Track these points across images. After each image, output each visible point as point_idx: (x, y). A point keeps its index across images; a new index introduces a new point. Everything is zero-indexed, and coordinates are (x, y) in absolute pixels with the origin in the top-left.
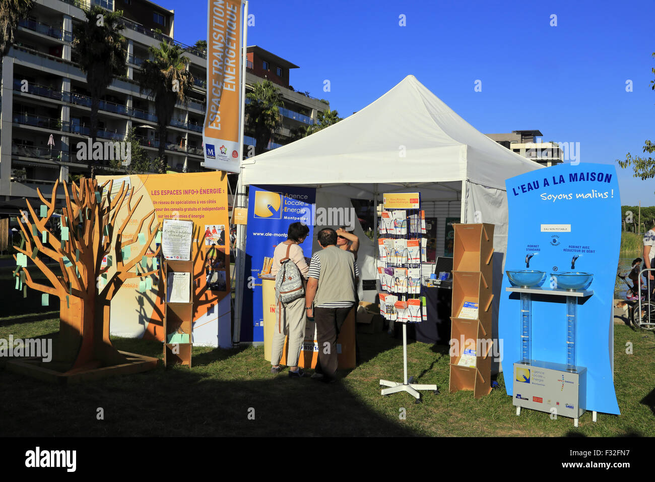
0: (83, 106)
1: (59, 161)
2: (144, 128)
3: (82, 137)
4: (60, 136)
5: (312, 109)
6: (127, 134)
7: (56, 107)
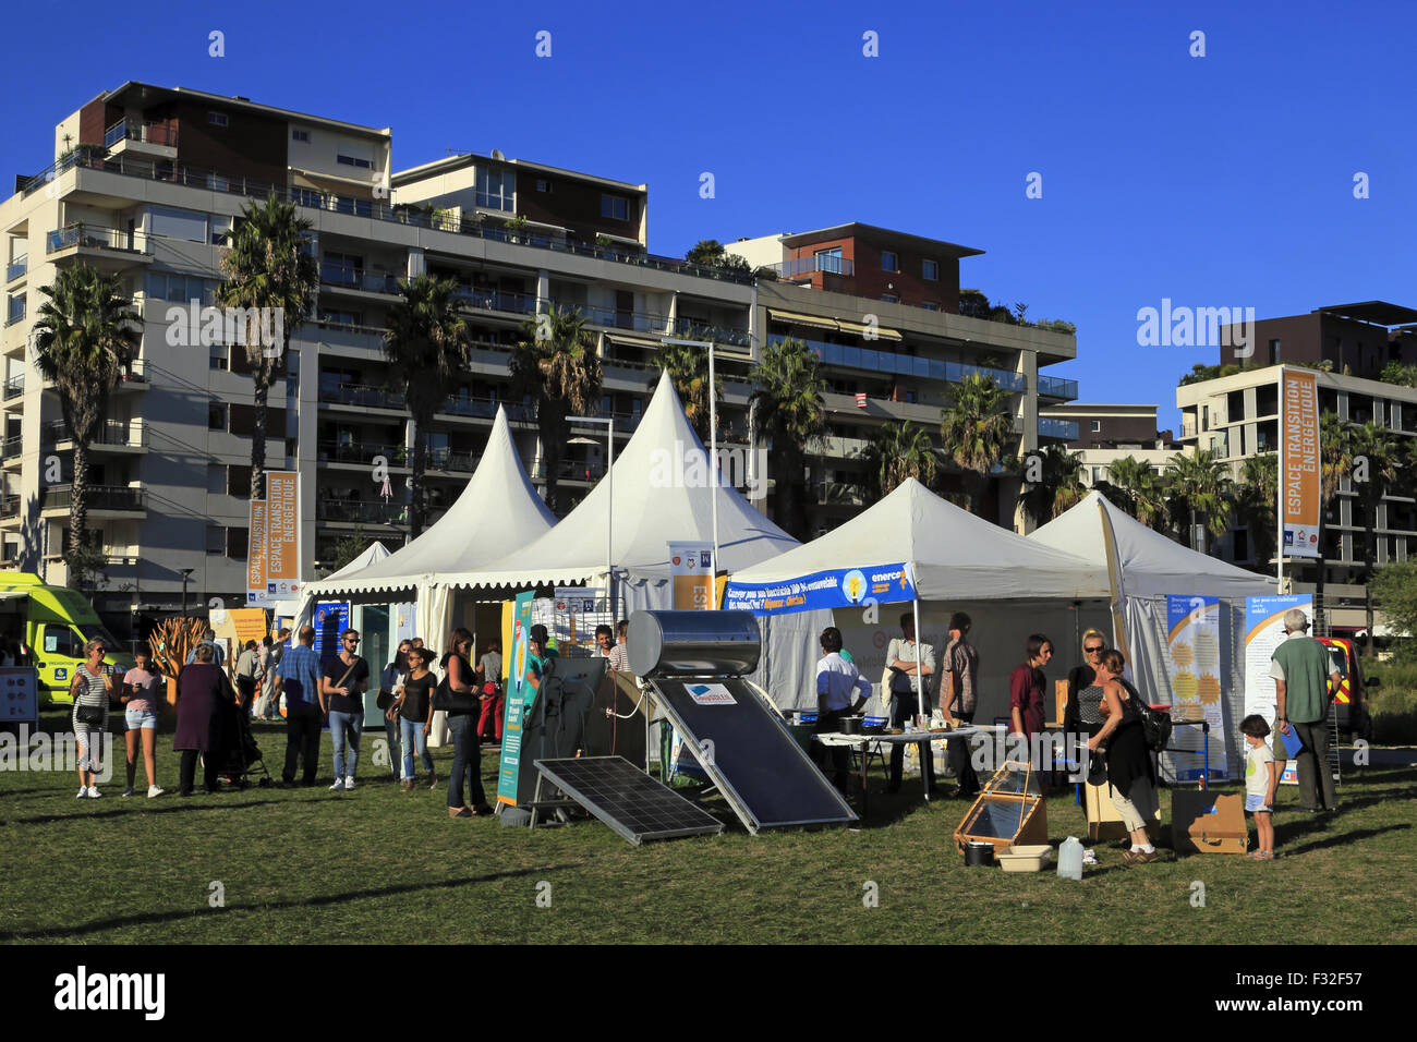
0: (447, 414)
1: (403, 524)
2: (574, 444)
3: (445, 475)
4: (404, 477)
5: (1018, 351)
6: (537, 461)
7: (397, 422)
